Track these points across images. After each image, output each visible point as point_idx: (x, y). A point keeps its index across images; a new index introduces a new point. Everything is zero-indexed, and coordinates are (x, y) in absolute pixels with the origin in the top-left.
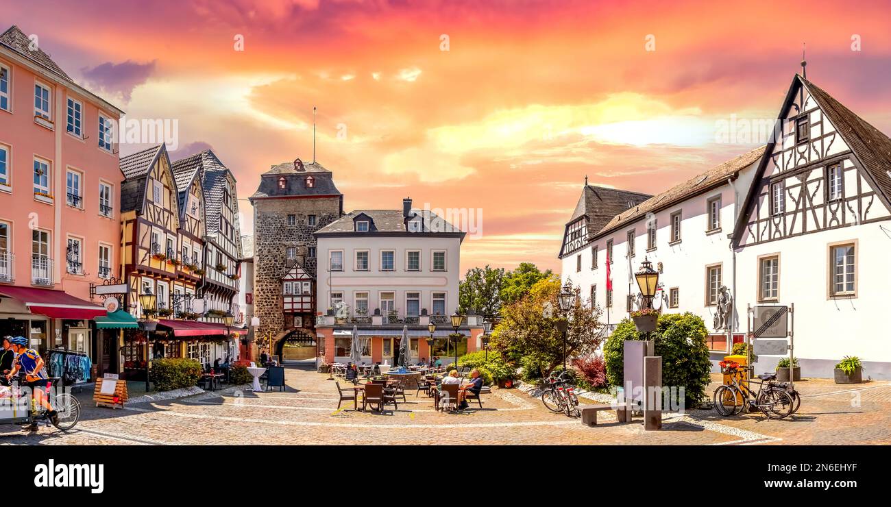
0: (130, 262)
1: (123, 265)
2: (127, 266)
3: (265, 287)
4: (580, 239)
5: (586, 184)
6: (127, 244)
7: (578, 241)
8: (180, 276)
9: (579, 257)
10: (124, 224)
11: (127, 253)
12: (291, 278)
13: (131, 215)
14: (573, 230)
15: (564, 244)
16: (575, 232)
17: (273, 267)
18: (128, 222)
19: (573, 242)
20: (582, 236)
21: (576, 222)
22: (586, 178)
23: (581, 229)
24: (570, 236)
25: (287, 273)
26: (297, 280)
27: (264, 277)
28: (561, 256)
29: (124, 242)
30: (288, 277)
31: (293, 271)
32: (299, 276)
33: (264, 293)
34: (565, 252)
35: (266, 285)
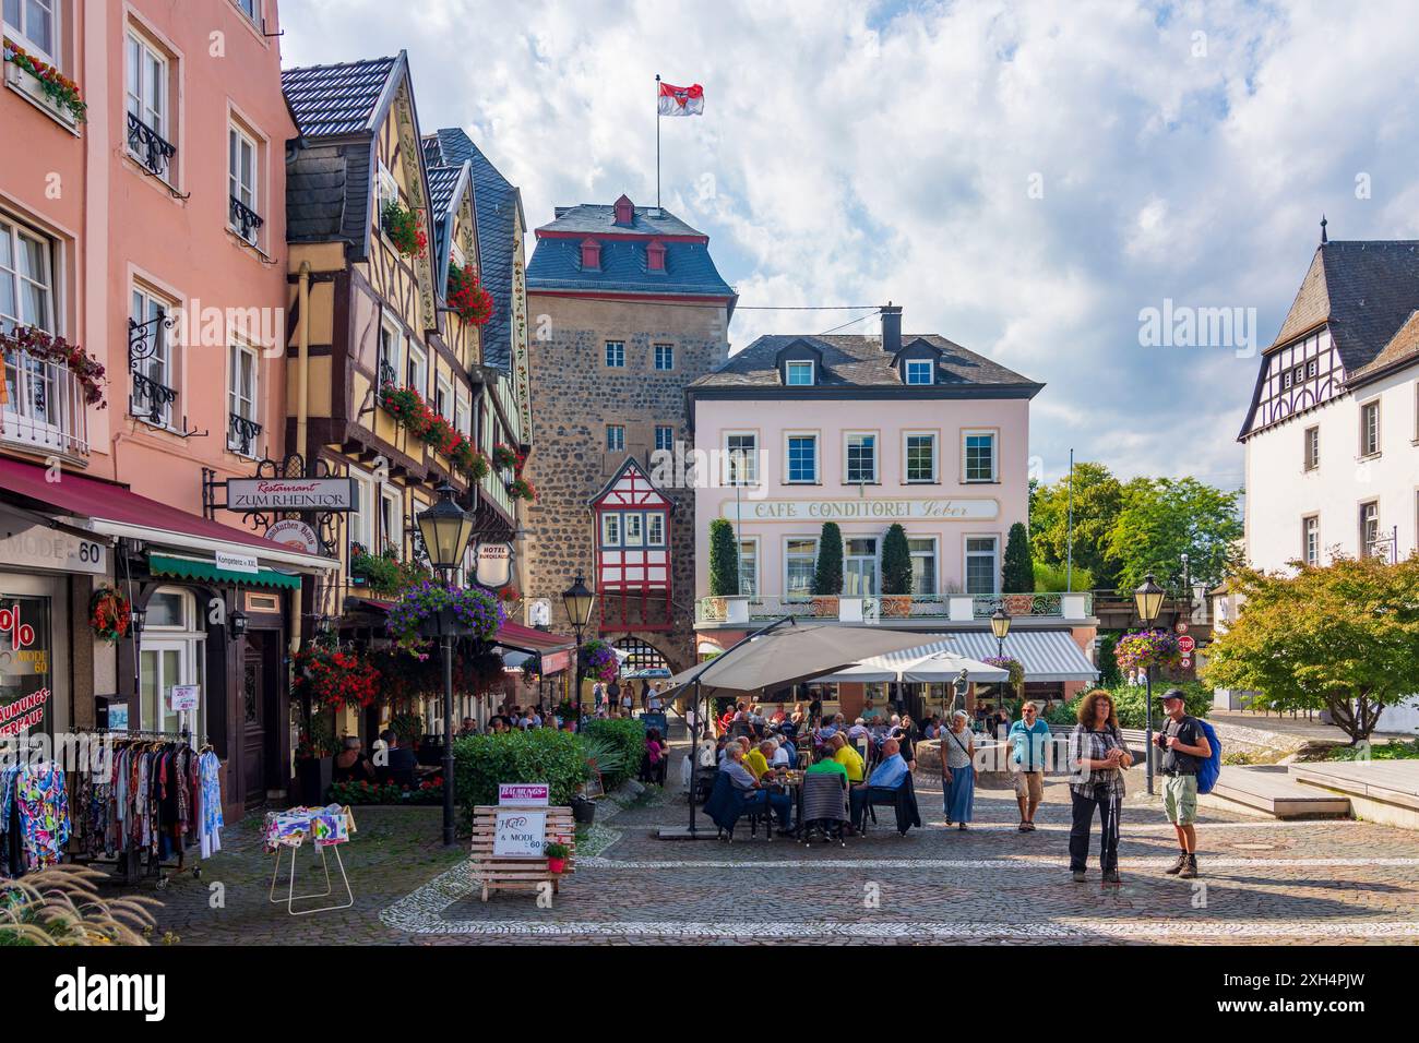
0: (324, 409)
1: (302, 419)
2: (312, 422)
3: (550, 525)
4: (1311, 386)
5: (1324, 239)
6: (314, 351)
7: (1305, 391)
8: (431, 476)
9: (1312, 433)
10: (304, 283)
11: (313, 378)
12: (619, 502)
13: (329, 256)
14: (1287, 364)
15: (1256, 403)
16: (1294, 370)
17: (572, 472)
18: (315, 278)
19: (1287, 396)
20: (1317, 377)
21: (1297, 342)
22: (1324, 223)
23: (1316, 358)
24: (1276, 381)
25: (609, 489)
26: (633, 507)
27: (550, 498)
28: (1246, 434)
29: (303, 339)
30: (612, 499)
31: (624, 484)
32: (638, 498)
33: (549, 539)
34: (1257, 423)
35: (555, 520)
